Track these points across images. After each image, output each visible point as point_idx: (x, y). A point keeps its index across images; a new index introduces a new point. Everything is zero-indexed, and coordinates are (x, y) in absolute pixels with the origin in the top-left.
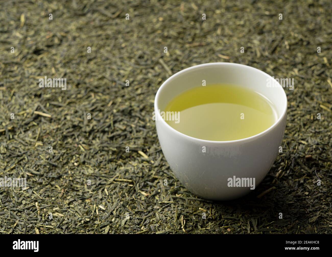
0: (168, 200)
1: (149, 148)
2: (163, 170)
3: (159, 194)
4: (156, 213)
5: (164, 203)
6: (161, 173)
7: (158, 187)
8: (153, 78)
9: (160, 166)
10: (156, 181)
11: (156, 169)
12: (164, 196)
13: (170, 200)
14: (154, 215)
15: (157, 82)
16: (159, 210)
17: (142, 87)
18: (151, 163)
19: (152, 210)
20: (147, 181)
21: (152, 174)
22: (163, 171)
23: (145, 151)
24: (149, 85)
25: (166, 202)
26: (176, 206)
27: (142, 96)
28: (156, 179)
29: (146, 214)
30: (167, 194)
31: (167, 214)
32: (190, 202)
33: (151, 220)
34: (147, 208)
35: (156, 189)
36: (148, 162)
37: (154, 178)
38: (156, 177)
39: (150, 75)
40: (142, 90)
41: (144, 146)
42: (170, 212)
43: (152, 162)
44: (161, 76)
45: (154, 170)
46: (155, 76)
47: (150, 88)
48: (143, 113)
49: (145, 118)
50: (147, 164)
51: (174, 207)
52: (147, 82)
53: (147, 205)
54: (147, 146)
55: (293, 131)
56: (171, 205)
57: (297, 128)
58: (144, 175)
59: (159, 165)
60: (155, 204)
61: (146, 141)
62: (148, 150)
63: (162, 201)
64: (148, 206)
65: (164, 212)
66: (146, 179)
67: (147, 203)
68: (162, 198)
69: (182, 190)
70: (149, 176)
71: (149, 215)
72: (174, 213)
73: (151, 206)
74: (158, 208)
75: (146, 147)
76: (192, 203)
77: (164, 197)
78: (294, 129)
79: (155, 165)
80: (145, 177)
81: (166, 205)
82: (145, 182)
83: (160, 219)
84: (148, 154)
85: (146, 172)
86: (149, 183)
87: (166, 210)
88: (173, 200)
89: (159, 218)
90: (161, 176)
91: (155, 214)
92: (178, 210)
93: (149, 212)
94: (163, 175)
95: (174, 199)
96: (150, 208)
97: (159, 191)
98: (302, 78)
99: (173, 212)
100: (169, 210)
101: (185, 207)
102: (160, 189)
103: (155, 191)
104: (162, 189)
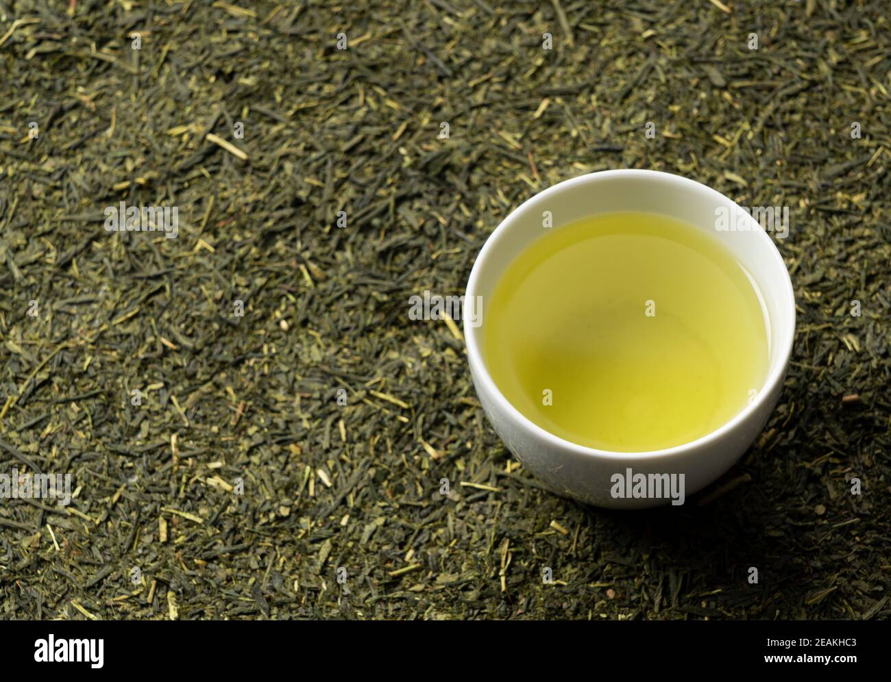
0: (485, 477)
3: (467, 457)
4: (449, 516)
5: (472, 488)
7: (469, 433)
10: (467, 413)
12: (478, 463)
13: (486, 481)
14: (443, 520)
16: (459, 507)
17: (488, 80)
18: (464, 356)
19: (442, 503)
20: (445, 409)
24: (508, 78)
25: (478, 486)
26: (499, 504)
27: (484, 111)
28: (466, 408)
29: (424, 512)
30: (486, 458)
31: (474, 525)
32: (534, 498)
33: (434, 536)
34: (430, 496)
35: (463, 436)
36: (457, 351)
37: (461, 403)
38: (469, 401)
40: (487, 91)
41: (458, 295)
42: (481, 517)
46: (529, 46)
47: (511, 88)
48: (475, 178)
49: (476, 196)
50: (454, 358)
51: (494, 506)
53: (431, 486)
56: (487, 496)
58: (439, 392)
63: (469, 481)
64: (432, 491)
65: (467, 516)
66: (444, 404)
67: (432, 482)
68: (472, 468)
70: (453, 395)
71: (432, 516)
72: (489, 526)
74: (457, 498)
77: (476, 466)
80: (442, 397)
81: (476, 496)
82: (439, 411)
83: (455, 536)
85: (447, 382)
86: (447, 415)
87: (476, 506)
88: (494, 482)
89: (452, 532)
91: (446, 514)
92: (501, 517)
93: (434, 508)
95: (499, 479)
96: (436, 497)
97: (469, 445)
99: (488, 521)
100: (480, 512)
101: (518, 512)
102: (472, 439)
103: (459, 442)
104: (478, 441)
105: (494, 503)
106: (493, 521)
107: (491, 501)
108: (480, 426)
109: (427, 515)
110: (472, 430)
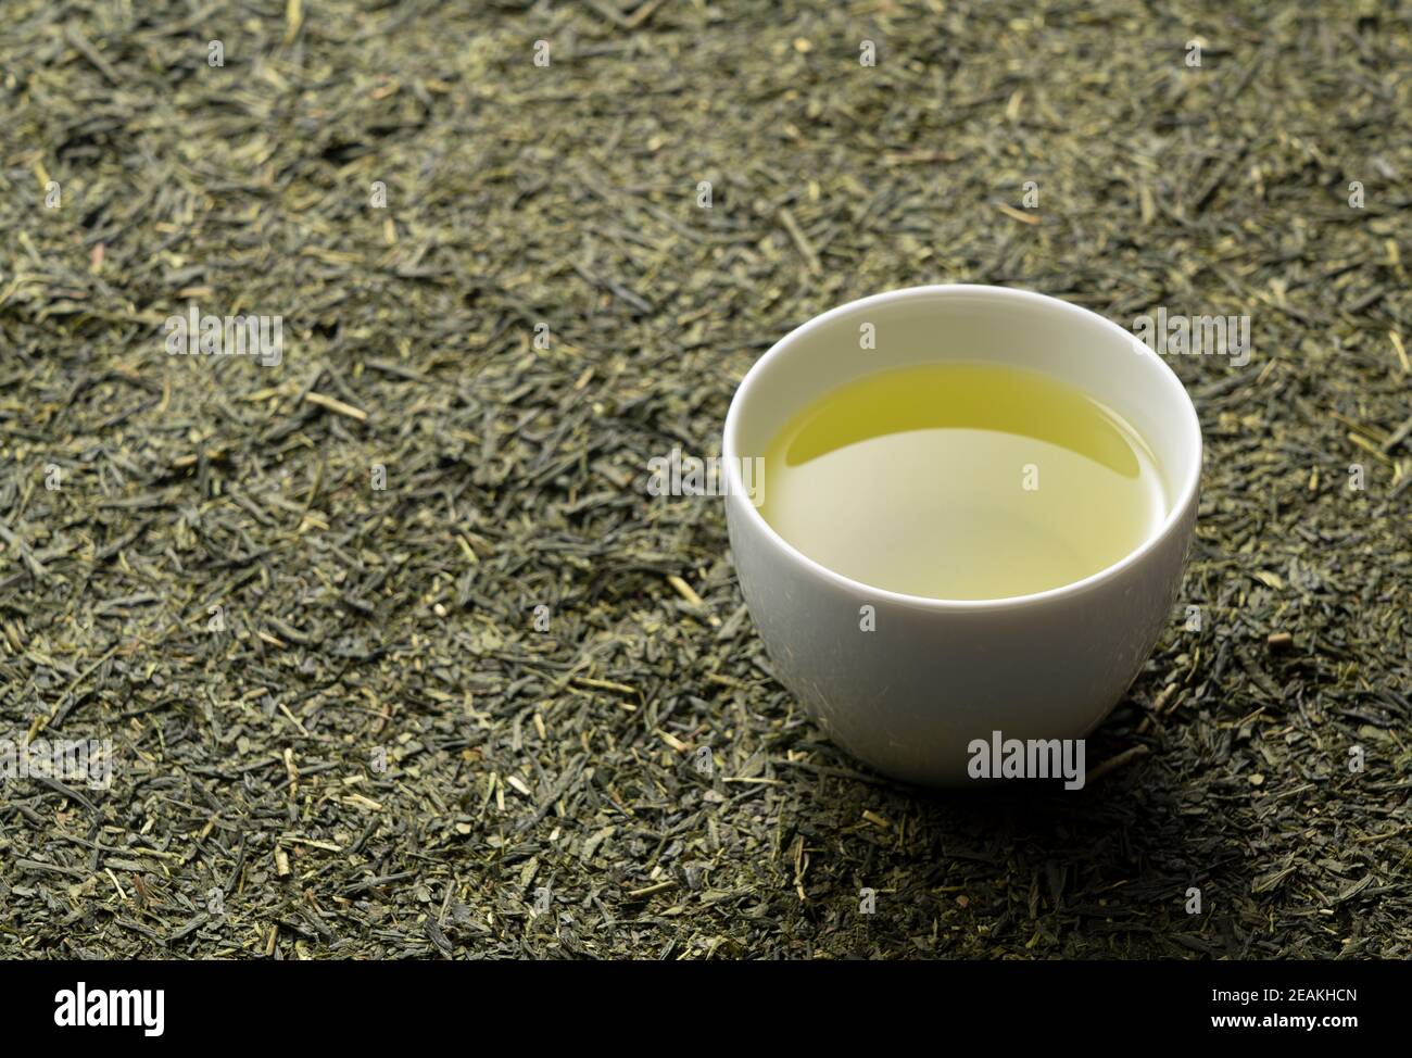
0: (758, 771)
1: (708, 567)
2: (749, 654)
3: (728, 748)
4: (710, 821)
5: (740, 783)
6: (741, 668)
7: (728, 720)
8: (749, 284)
9: (740, 638)
10: (722, 697)
11: (726, 650)
12: (745, 755)
13: (761, 775)
14: (701, 827)
15: (764, 303)
16: (722, 810)
17: (705, 318)
18: (709, 626)
19: (697, 806)
20: (689, 693)
21: (708, 668)
22: (748, 660)
23: (691, 575)
24: (733, 313)
25: (748, 780)
26: (784, 799)
27: (703, 354)
28: (722, 687)
29: (673, 818)
30: (756, 748)
31: (749, 827)
32: (834, 787)
33: (690, 846)
34: (678, 798)
35: (718, 724)
36: (699, 620)
37: (713, 682)
38: (724, 679)
39: (739, 273)
40: (705, 329)
41: (693, 557)
42: (758, 818)
43: (715, 621)
44: (781, 280)
45: (717, 654)
46: (758, 277)
47: (737, 324)
48: (700, 425)
49: (703, 445)
50: (696, 628)
51: (775, 803)
52: (726, 299)
53: (679, 786)
54: (700, 556)
55: (1237, 531)
56: (764, 790)
57: (1254, 522)
58: (678, 671)
59: (738, 633)
60: (710, 784)
61: (700, 536)
62: (703, 572)
63: (734, 775)
64: (682, 792)
65: (736, 817)
66: (687, 686)
67: (680, 781)
68: (737, 761)
69: (811, 737)
70: (697, 675)
71: (685, 823)
72: (771, 826)
73: (694, 792)
74: (719, 798)
75: (699, 562)
76: (841, 790)
77: (742, 759)
78: (1242, 522)
79: (721, 635)
80: (683, 677)
81: (748, 793)
82: (681, 696)
83: (722, 845)
84: (703, 587)
85: (688, 658)
86: (694, 700)
87: (747, 808)
88: (773, 774)
89: (716, 840)
90: (741, 677)
91: (705, 820)
92: (788, 812)
93: (686, 814)
94: (748, 673)
95: (779, 770)
96: (688, 800)
97: (729, 734)
98: (1298, 320)
99: (768, 821)
100: (756, 811)
101: (813, 804)
102: (733, 726)
103: (713, 733)
104: (741, 729)
105: (775, 798)
106: (775, 820)
107: (770, 796)
108: (743, 711)
109: (677, 823)
110: (731, 716)
